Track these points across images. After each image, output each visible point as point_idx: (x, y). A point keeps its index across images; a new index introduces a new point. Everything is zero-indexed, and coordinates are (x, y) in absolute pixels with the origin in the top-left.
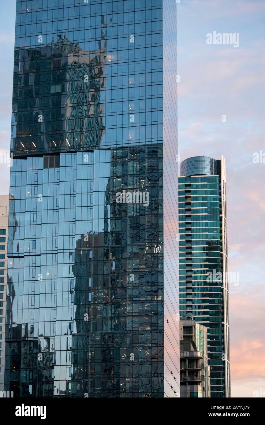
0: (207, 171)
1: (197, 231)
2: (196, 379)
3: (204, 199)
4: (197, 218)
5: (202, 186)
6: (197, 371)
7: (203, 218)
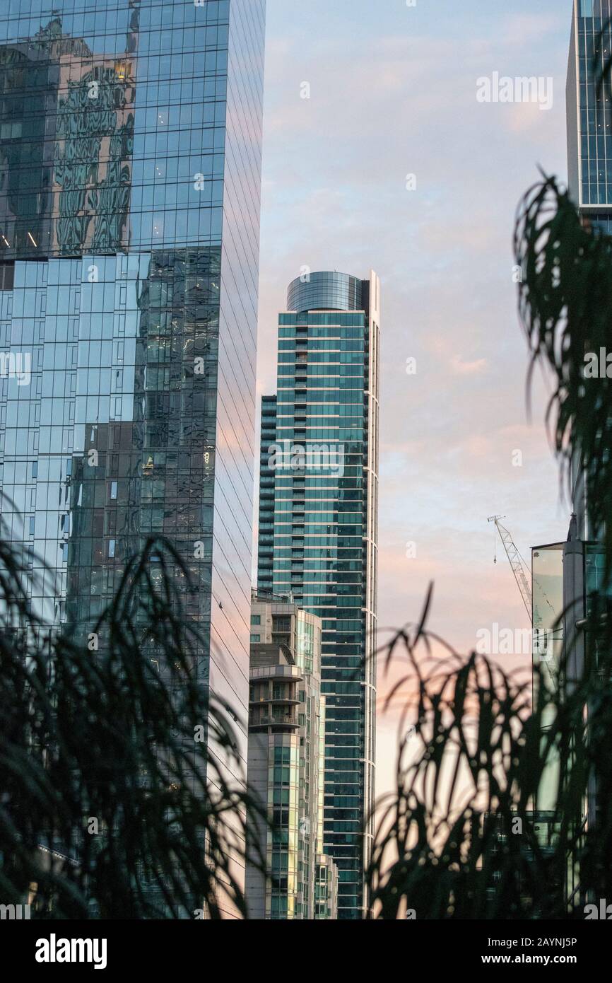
0: (342, 301)
1: (317, 422)
2: (287, 721)
3: (333, 357)
4: (318, 397)
5: (331, 332)
6: (290, 706)
7: (331, 397)
